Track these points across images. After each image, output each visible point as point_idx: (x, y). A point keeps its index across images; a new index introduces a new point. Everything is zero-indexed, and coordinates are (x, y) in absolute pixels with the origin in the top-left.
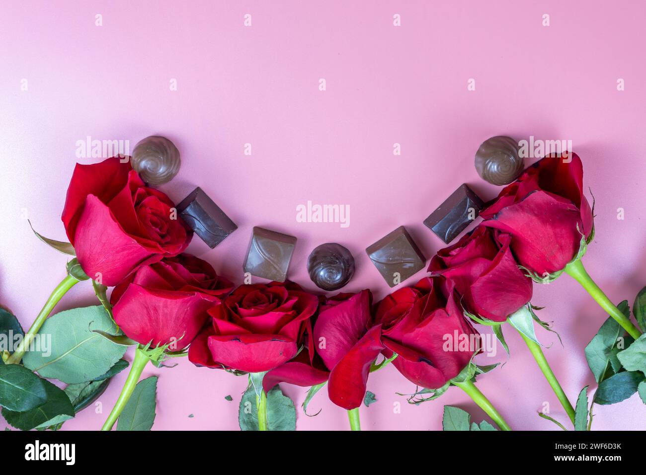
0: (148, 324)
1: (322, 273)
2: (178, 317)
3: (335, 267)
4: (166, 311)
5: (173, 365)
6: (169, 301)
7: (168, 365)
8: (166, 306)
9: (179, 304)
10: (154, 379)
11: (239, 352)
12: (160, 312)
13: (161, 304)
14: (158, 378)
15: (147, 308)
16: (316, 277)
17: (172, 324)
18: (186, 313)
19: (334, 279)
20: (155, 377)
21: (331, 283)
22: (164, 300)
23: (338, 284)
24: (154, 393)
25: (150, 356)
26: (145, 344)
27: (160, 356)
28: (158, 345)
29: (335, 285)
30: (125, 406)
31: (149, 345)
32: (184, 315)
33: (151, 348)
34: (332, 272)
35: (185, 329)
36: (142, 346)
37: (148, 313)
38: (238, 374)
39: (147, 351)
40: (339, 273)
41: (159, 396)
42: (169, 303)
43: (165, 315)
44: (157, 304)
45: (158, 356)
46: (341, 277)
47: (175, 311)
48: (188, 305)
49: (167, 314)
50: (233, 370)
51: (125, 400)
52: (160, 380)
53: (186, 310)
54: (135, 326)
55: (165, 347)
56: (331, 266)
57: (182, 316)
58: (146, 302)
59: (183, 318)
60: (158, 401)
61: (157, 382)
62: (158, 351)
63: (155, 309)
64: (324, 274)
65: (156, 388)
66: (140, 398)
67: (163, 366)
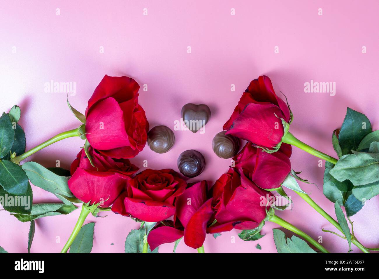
0: (88, 191)
1: (186, 168)
2: (106, 188)
3: (193, 164)
4: (98, 184)
5: (105, 216)
6: (100, 178)
7: (102, 216)
8: (98, 181)
9: (106, 180)
10: (93, 224)
11: (142, 209)
12: (95, 184)
13: (96, 180)
14: (95, 223)
15: (88, 182)
16: (183, 171)
17: (102, 191)
18: (110, 185)
19: (193, 171)
20: (94, 223)
21: (191, 173)
22: (97, 177)
23: (196, 173)
24: (92, 233)
25: (89, 210)
26: (87, 202)
27: (95, 210)
28: (94, 203)
29: (194, 174)
30: (75, 239)
31: (89, 203)
32: (109, 186)
33: (90, 205)
34: (192, 167)
35: (110, 194)
36: (86, 203)
37: (88, 185)
38: (137, 221)
39: (88, 206)
40: (196, 167)
41: (96, 234)
42: (100, 179)
43: (98, 186)
44: (93, 180)
45: (94, 210)
46: (197, 169)
47: (104, 184)
48: (112, 180)
49: (99, 186)
50: (135, 218)
51: (75, 235)
52: (96, 224)
53: (110, 183)
54: (81, 192)
55: (98, 204)
56: (191, 164)
57: (108, 187)
58: (87, 178)
59: (109, 188)
60: (95, 237)
61: (94, 226)
62: (94, 207)
63: (92, 183)
64: (188, 168)
65: (94, 229)
66: (84, 235)
67: (98, 216)
